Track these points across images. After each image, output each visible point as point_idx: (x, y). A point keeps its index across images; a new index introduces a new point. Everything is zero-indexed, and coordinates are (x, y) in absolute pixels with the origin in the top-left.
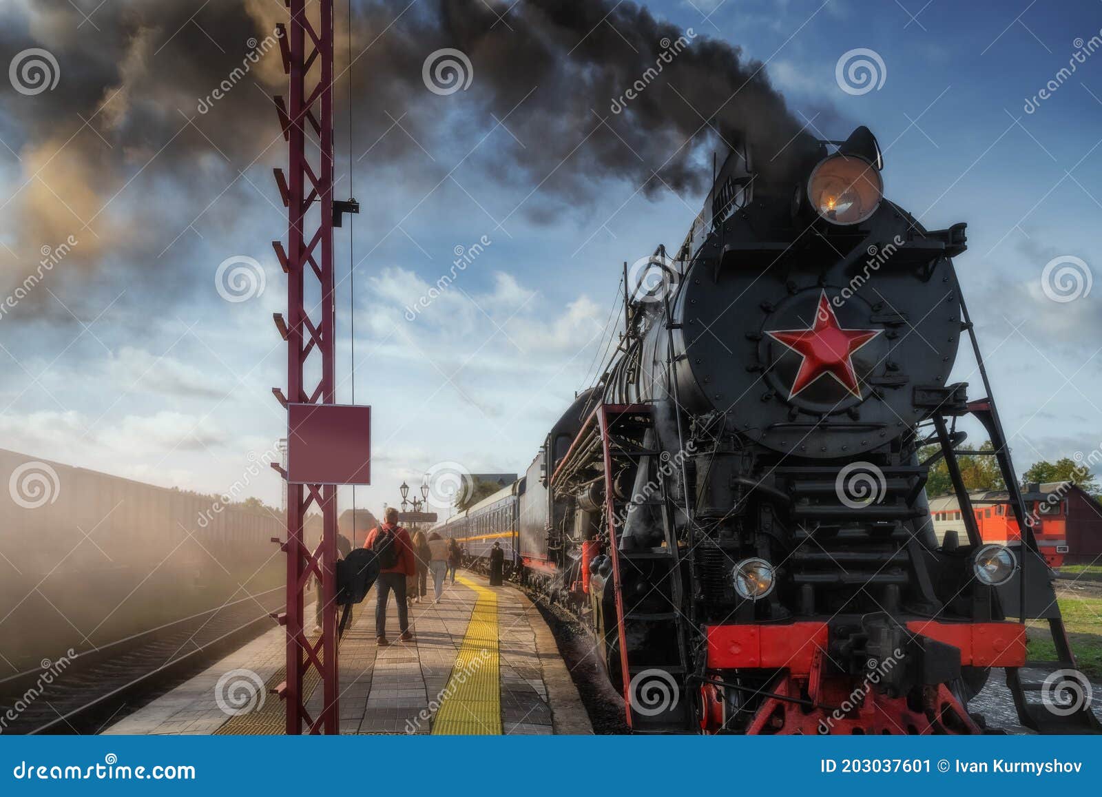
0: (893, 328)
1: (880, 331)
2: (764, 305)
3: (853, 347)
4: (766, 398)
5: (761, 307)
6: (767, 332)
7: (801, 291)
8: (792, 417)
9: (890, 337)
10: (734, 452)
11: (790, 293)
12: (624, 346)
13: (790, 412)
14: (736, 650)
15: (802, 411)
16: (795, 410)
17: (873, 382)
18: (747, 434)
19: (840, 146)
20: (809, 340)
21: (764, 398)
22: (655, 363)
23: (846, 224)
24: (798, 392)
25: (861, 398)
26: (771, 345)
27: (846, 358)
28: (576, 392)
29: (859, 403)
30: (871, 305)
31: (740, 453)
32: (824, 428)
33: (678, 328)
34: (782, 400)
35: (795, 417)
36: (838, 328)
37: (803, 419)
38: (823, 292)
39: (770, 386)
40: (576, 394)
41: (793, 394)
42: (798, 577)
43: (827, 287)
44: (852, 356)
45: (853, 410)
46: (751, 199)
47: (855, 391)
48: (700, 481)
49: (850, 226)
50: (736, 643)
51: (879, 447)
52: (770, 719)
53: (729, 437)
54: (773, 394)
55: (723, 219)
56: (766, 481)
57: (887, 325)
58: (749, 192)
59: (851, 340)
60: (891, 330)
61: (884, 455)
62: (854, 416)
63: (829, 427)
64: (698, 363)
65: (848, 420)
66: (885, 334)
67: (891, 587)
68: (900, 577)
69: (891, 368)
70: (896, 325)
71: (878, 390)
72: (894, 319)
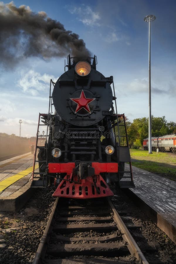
1: (95, 99)
3: (89, 102)
4: (70, 113)
5: (70, 93)
6: (71, 99)
7: (78, 90)
9: (97, 101)
11: (76, 90)
14: (55, 169)
15: (78, 116)
16: (76, 116)
17: (93, 110)
25: (91, 113)
26: (72, 102)
27: (87, 105)
29: (90, 114)
30: (93, 93)
32: (83, 120)
34: (74, 113)
36: (85, 98)
37: (78, 118)
39: (71, 111)
41: (76, 112)
42: (72, 153)
43: (83, 89)
47: (90, 112)
50: (55, 167)
52: (63, 184)
57: (96, 97)
60: (97, 98)
62: (90, 117)
65: (88, 118)
67: (92, 155)
68: (94, 153)
69: (97, 107)
70: (99, 98)
71: (94, 112)
72: (98, 96)
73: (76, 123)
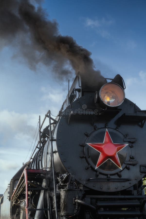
0: (132, 144)
1: (127, 144)
2: (86, 134)
3: (118, 150)
4: (87, 168)
5: (85, 134)
6: (87, 144)
7: (99, 129)
8: (97, 176)
9: (131, 147)
10: (75, 189)
11: (95, 129)
12: (39, 146)
13: (96, 173)
15: (101, 173)
16: (98, 173)
17: (126, 163)
18: (80, 182)
19: (112, 80)
20: (102, 147)
21: (86, 168)
22: (47, 153)
23: (113, 106)
24: (99, 166)
25: (122, 169)
26: (89, 148)
27: (115, 154)
28: (23, 163)
29: (121, 171)
30: (123, 135)
31: (77, 190)
32: (109, 180)
33: (55, 141)
34: (93, 169)
35: (98, 176)
36: (112, 143)
37: (101, 176)
38: (107, 130)
39: (89, 164)
40: (23, 164)
41: (97, 167)
43: (108, 128)
44: (118, 153)
45: (119, 173)
46: (81, 96)
47: (120, 166)
48: (62, 201)
49: (114, 107)
51: (129, 188)
53: (73, 183)
54: (90, 167)
55: (73, 101)
56: (87, 201)
57: (129, 142)
58: (80, 94)
59: (117, 147)
60: (130, 144)
61: (131, 191)
62: (120, 176)
63: (110, 180)
64: (62, 154)
65: (117, 177)
66: (129, 145)
69: (132, 158)
70: (133, 143)
71: (128, 166)
72: (132, 140)
73: (97, 187)
